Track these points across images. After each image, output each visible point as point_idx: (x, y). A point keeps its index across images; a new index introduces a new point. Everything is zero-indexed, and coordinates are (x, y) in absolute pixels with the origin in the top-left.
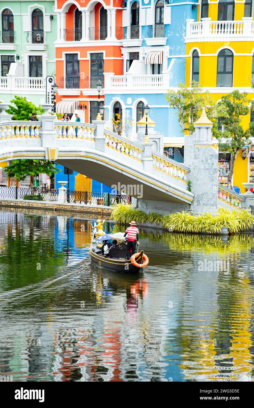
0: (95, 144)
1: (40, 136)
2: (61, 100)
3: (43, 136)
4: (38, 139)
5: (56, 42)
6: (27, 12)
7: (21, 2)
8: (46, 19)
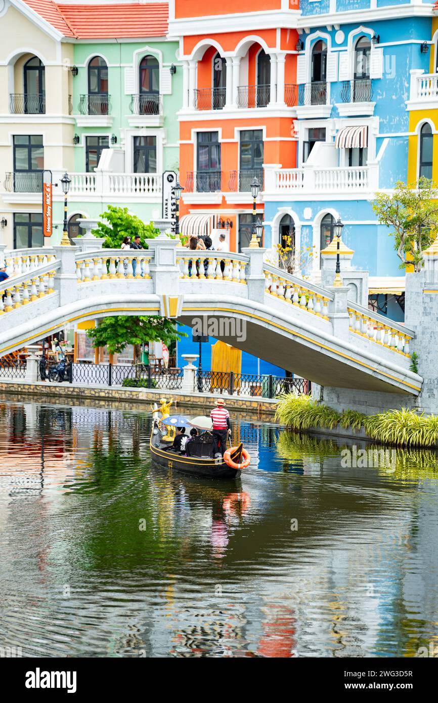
0: (247, 289)
1: (152, 275)
2: (189, 213)
3: (157, 276)
4: (148, 281)
5: (181, 112)
6: (132, 62)
7: (120, 44)
8: (164, 73)
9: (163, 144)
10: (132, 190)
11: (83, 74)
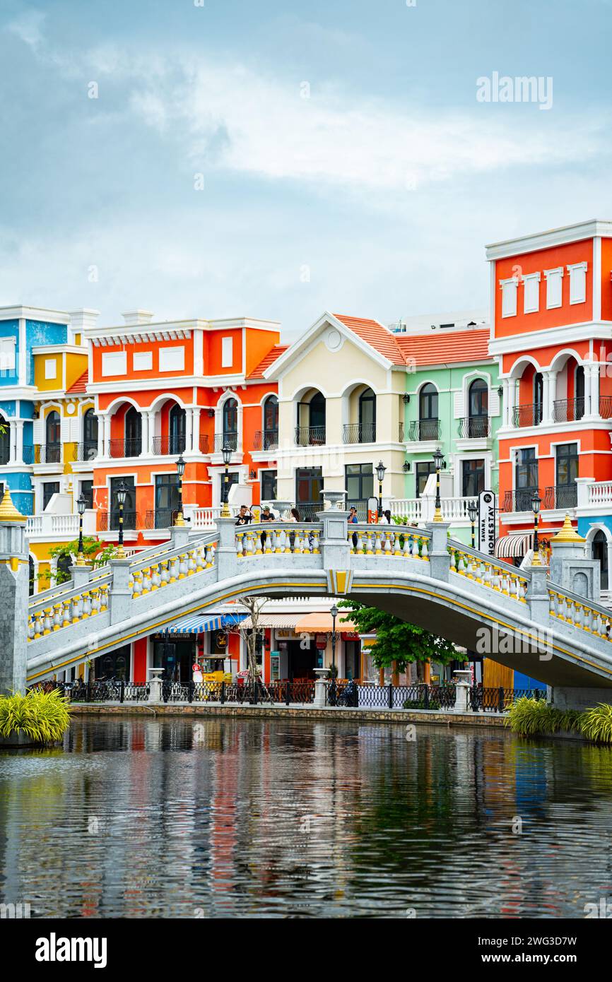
0: (429, 566)
1: (320, 549)
2: (508, 534)
5: (501, 430)
6: (461, 386)
7: (451, 369)
8: (492, 396)
9: (491, 467)
10: (461, 514)
11: (415, 401)
